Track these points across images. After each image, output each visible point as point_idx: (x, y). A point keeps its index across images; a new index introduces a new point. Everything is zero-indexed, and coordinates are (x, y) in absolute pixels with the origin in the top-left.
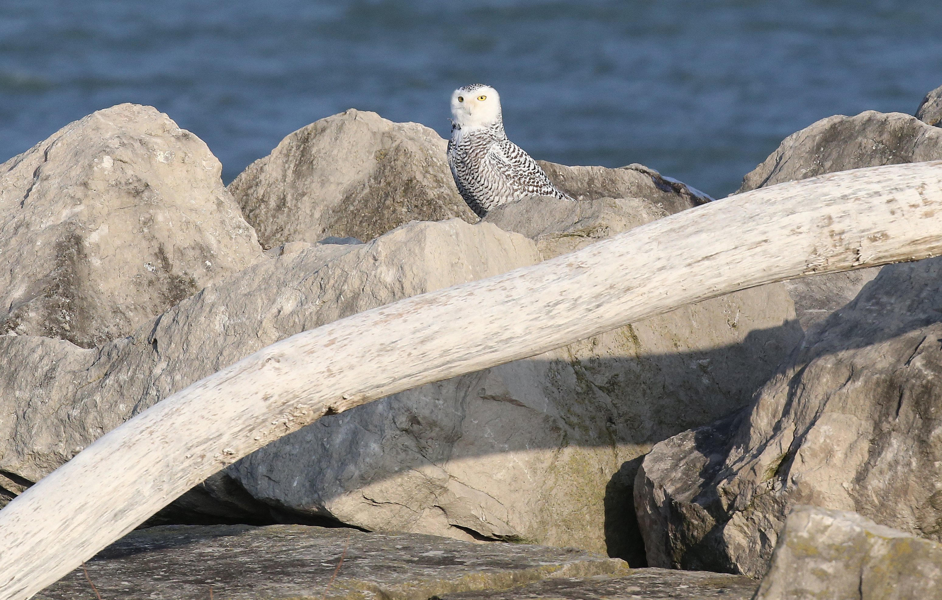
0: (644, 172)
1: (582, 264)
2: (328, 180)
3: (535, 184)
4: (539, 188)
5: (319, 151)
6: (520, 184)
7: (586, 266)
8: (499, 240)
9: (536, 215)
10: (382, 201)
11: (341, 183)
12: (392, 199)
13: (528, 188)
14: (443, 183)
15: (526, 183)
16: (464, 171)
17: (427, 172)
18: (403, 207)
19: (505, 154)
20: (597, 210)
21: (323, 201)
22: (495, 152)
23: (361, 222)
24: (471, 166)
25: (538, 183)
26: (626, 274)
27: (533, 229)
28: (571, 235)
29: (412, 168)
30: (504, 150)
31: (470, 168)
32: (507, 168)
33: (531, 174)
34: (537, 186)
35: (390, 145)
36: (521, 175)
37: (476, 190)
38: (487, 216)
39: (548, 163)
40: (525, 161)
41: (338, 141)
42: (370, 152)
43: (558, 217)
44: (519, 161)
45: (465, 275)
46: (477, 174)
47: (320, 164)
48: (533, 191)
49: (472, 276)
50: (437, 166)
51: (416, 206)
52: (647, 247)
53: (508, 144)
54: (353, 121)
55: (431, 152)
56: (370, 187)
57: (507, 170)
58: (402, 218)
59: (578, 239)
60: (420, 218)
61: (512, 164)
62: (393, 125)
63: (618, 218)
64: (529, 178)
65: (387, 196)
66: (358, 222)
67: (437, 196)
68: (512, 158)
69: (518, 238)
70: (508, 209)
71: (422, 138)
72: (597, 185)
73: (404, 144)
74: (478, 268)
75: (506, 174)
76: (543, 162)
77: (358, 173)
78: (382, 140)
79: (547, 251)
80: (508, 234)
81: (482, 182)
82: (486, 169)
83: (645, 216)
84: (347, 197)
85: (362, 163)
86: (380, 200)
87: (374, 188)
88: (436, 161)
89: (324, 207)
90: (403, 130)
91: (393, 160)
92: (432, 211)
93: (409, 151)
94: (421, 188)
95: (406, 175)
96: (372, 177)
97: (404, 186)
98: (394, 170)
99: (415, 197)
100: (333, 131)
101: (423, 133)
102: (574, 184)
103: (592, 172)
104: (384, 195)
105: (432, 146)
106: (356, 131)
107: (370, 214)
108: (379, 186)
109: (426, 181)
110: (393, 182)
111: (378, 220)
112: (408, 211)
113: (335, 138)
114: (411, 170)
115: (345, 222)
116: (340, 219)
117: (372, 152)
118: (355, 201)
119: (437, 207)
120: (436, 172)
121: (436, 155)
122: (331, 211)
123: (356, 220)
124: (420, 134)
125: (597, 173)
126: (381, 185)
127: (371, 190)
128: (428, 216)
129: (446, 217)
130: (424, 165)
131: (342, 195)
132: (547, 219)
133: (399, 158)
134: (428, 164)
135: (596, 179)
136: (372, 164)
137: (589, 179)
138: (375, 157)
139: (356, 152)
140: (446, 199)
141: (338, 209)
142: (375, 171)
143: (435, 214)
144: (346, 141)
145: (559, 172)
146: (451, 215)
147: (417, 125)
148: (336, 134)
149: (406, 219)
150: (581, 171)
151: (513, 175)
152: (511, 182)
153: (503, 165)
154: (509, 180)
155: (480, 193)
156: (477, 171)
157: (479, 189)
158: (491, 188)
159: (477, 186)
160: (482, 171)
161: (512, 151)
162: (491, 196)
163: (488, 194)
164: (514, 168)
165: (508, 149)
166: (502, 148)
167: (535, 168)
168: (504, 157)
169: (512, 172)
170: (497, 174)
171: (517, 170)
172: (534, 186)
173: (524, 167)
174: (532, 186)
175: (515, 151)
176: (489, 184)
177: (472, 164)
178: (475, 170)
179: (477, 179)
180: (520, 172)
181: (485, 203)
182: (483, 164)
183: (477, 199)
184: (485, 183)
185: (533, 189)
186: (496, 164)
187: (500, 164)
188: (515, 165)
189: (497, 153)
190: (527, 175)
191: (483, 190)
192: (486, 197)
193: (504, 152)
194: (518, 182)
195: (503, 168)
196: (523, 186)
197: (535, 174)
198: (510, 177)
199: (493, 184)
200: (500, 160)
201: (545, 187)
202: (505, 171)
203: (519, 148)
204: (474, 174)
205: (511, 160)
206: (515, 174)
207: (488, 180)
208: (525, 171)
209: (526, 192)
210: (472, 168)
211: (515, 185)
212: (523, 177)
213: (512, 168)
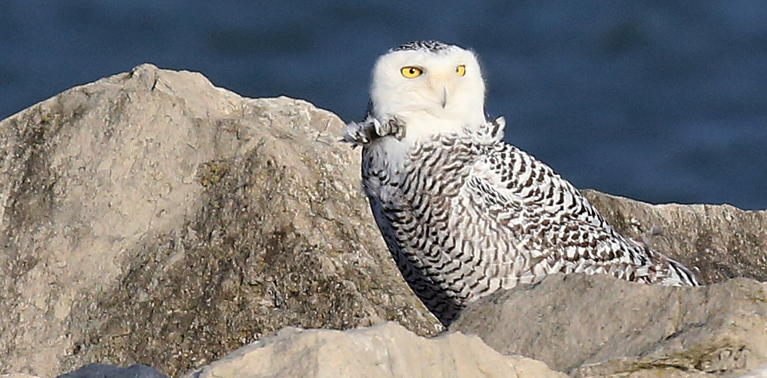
2: (90, 229)
3: (581, 240)
4: (590, 249)
5: (67, 163)
6: (546, 244)
9: (576, 318)
10: (215, 280)
11: (120, 239)
12: (237, 277)
13: (565, 253)
14: (357, 241)
15: (559, 240)
16: (411, 230)
17: (320, 214)
18: (263, 295)
19: (504, 179)
20: (718, 306)
21: (76, 279)
22: (481, 176)
23: (164, 329)
24: (431, 216)
25: (586, 236)
27: (570, 350)
28: (658, 366)
29: (284, 204)
30: (501, 170)
31: (428, 222)
32: (511, 210)
33: (569, 219)
34: (585, 245)
35: (235, 151)
36: (546, 223)
37: (445, 269)
38: (462, 318)
39: (604, 197)
40: (551, 190)
41: (112, 140)
42: (187, 168)
43: (626, 323)
44: (538, 191)
46: (445, 233)
47: (69, 193)
48: (577, 258)
50: (343, 200)
51: (294, 294)
54: (148, 94)
55: (329, 167)
56: (187, 248)
57: (512, 217)
58: (261, 322)
59: (674, 375)
60: (304, 321)
61: (521, 202)
62: (242, 103)
64: (563, 228)
65: (227, 270)
66: (158, 330)
67: (342, 270)
68: (522, 187)
69: (534, 370)
70: (509, 304)
71: (310, 135)
72: (719, 249)
73: (268, 148)
75: (511, 225)
76: (593, 193)
77: (158, 215)
78: (215, 140)
80: (509, 362)
81: (458, 249)
82: (466, 218)
84: (131, 271)
85: (168, 191)
86: (211, 278)
87: (195, 250)
88: (341, 187)
89: (78, 293)
90: (265, 116)
91: (241, 187)
92: (330, 305)
93: (279, 165)
94: (306, 251)
95: (270, 222)
96: (191, 224)
97: (266, 247)
98: (244, 209)
99: (291, 271)
100: (101, 117)
101: (311, 124)
102: (664, 245)
103: (708, 218)
104: (220, 266)
105: (332, 154)
106: (155, 117)
107: (186, 312)
108: (207, 247)
109: (317, 236)
110: (241, 236)
111: (205, 325)
112: (276, 306)
113: (105, 133)
114: (282, 209)
115: (127, 331)
116: (115, 322)
117: (192, 166)
118: (151, 280)
119: (343, 296)
120: (341, 215)
121: (342, 174)
122: (93, 303)
123: (152, 325)
124: (306, 125)
125: (719, 221)
126: (212, 243)
127: (189, 255)
128: (323, 317)
129: (363, 319)
130: (313, 198)
131: (120, 265)
132: (602, 328)
133: (255, 182)
134: (322, 195)
135: (716, 235)
136: (191, 195)
137: (699, 234)
138: (200, 179)
139: (155, 166)
140: (364, 278)
141: (111, 298)
142: (198, 213)
143: (339, 312)
144: (132, 139)
145: (630, 218)
146: (376, 315)
147: (299, 104)
148: (107, 123)
149: (269, 323)
150: (680, 215)
151: (527, 225)
152: (525, 242)
153: (503, 205)
154: (520, 238)
155: (454, 274)
156: (444, 225)
157: (452, 266)
158: (480, 261)
159: (446, 258)
160: (455, 223)
161: (519, 169)
162: (482, 278)
163: (473, 275)
164: (528, 210)
165: (510, 165)
166: (495, 166)
167: (575, 204)
168: (503, 187)
169: (525, 220)
170: (491, 228)
171: (535, 212)
172: (579, 245)
173: (551, 204)
174: (572, 246)
175: (525, 168)
176: (475, 253)
177: (432, 210)
178: (439, 223)
179: (446, 244)
180: (542, 216)
181: (467, 296)
182: (457, 206)
183: (447, 289)
184: (465, 252)
185: (577, 252)
186: (486, 204)
187: (494, 203)
188: (530, 202)
189: (486, 179)
190: (559, 223)
191: (462, 266)
192: (469, 281)
193: (500, 175)
194: (541, 241)
195: (504, 212)
196: (552, 248)
197: (576, 216)
198: (520, 230)
199: (484, 250)
200: (493, 195)
201: (605, 243)
202: (509, 220)
203: (532, 161)
204: (438, 233)
205: (519, 191)
206: (532, 223)
207: (471, 243)
208: (553, 212)
209: (560, 262)
210: (432, 221)
211: (535, 249)
212: (551, 227)
213: (524, 211)
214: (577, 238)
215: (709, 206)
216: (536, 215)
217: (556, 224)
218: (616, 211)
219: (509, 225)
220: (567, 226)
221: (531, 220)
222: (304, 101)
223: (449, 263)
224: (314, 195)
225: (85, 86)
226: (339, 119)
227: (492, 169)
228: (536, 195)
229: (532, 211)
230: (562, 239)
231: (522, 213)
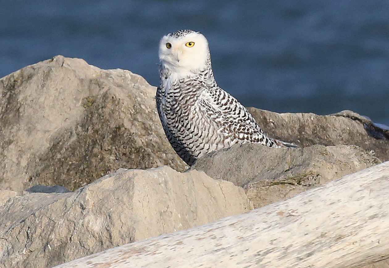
0: (356, 119)
1: (293, 212)
2: (35, 128)
3: (246, 131)
4: (249, 136)
5: (25, 99)
6: (231, 131)
7: (297, 215)
8: (208, 189)
9: (246, 163)
10: (90, 148)
11: (48, 131)
12: (99, 147)
13: (239, 136)
14: (151, 130)
15: (236, 130)
16: (173, 119)
17: (135, 119)
18: (111, 155)
19: (215, 101)
20: (307, 157)
21: (30, 149)
22: (205, 98)
23: (68, 170)
24: (181, 114)
25: (248, 130)
26: (338, 222)
27: (243, 177)
28: (281, 183)
29: (119, 115)
30: (214, 97)
31: (180, 116)
32: (217, 115)
33: (242, 121)
34: (247, 133)
35: (98, 92)
36: (231, 122)
37: (186, 138)
38: (196, 164)
39: (258, 110)
40: (235, 108)
41: (45, 88)
42: (77, 100)
43: (268, 165)
44: (229, 108)
45: (174, 223)
46: (187, 121)
47: (26, 111)
48: (243, 139)
49: (181, 225)
50: (145, 113)
51: (124, 154)
52: (358, 195)
53: (218, 91)
54: (60, 68)
55: (139, 99)
56: (78, 135)
57: (217, 117)
58: (110, 166)
59: (289, 187)
60: (129, 166)
61: (222, 111)
62: (101, 72)
63: (329, 166)
64: (239, 125)
65: (95, 144)
66: (66, 171)
67: (145, 144)
68: (222, 105)
69: (228, 186)
70: (217, 157)
71: (130, 85)
72: (308, 132)
73: (112, 91)
74: (187, 217)
75: (216, 121)
76: (253, 109)
77: (65, 121)
78: (89, 87)
79: (258, 199)
80: (217, 182)
81: (192, 129)
82: (196, 116)
83: (356, 163)
84: (54, 145)
85: (69, 110)
86: (88, 148)
87: (81, 135)
88: (144, 108)
89: (31, 155)
90: (111, 77)
91: (101, 108)
92: (140, 158)
93: (117, 98)
94: (130, 135)
95: (113, 123)
96: (79, 124)
97: (112, 134)
98: (102, 118)
99: (123, 144)
100: (40, 78)
101: (131, 80)
102: (285, 131)
103: (303, 119)
104: (92, 142)
105: (140, 93)
106: (63, 78)
107: (77, 162)
108: (86, 134)
109: (134, 129)
110: (101, 129)
111: (86, 168)
112: (116, 159)
113: (41, 86)
114: (119, 117)
115: (52, 171)
116: (47, 167)
117: (79, 99)
118: (62, 149)
119: (145, 154)
120: (144, 119)
121: (144, 102)
122: (37, 159)
123: (63, 169)
124: (128, 81)
125: (308, 120)
126: (89, 132)
127: (79, 138)
128: (137, 164)
129: (154, 165)
130: (132, 112)
131: (48, 142)
132: (257, 167)
133: (107, 106)
134: (136, 111)
135: (307, 126)
136: (79, 111)
137: (299, 126)
138: (83, 105)
139: (64, 99)
140: (155, 147)
141: (45, 157)
142: (82, 119)
143: (144, 162)
144: (53, 88)
145: (270, 120)
146: (160, 163)
147: (125, 72)
148: (43, 81)
149: (114, 166)
150: (291, 118)
151: (223, 122)
152: (221, 129)
153: (213, 112)
154: (220, 127)
155: (189, 140)
156: (187, 118)
157: (189, 137)
158: (201, 136)
159: (186, 133)
160: (192, 118)
161: (222, 97)
162: (201, 143)
163: (198, 141)
164: (224, 115)
165: (218, 95)
166: (212, 95)
167: (245, 115)
168: (214, 104)
169: (222, 119)
170: (207, 122)
171: (227, 117)
172: (245, 133)
173: (235, 114)
174: (242, 133)
175: (225, 97)
176: (199, 132)
177: (182, 111)
178: (185, 117)
179: (187, 127)
180: (230, 119)
181: (194, 151)
182: (193, 111)
183: (186, 147)
184: (195, 131)
185: (244, 136)
186: (206, 111)
187: (210, 110)
188: (225, 112)
189: (207, 100)
190: (237, 122)
191: (193, 137)
192: (196, 144)
193: (214, 99)
194: (228, 129)
195: (213, 115)
196: (233, 133)
197: (245, 121)
198: (220, 124)
199: (203, 131)
200: (210, 107)
201: (256, 134)
202: (216, 118)
203: (229, 95)
204: (184, 121)
205: (221, 107)
206: (225, 121)
207: (198, 128)
208: (235, 118)
209: (236, 139)
210: (181, 116)
211: (225, 132)
212: (234, 124)
213: (223, 115)
214: (245, 130)
215: (304, 114)
216: (228, 118)
217: (236, 123)
218: (264, 116)
219: (215, 121)
220: (241, 124)
221: (225, 120)
222: (127, 71)
223: (188, 135)
224: (133, 111)
225: (33, 65)
226: (143, 78)
227: (210, 96)
228: (228, 109)
229: (226, 116)
230: (238, 129)
231: (221, 116)
